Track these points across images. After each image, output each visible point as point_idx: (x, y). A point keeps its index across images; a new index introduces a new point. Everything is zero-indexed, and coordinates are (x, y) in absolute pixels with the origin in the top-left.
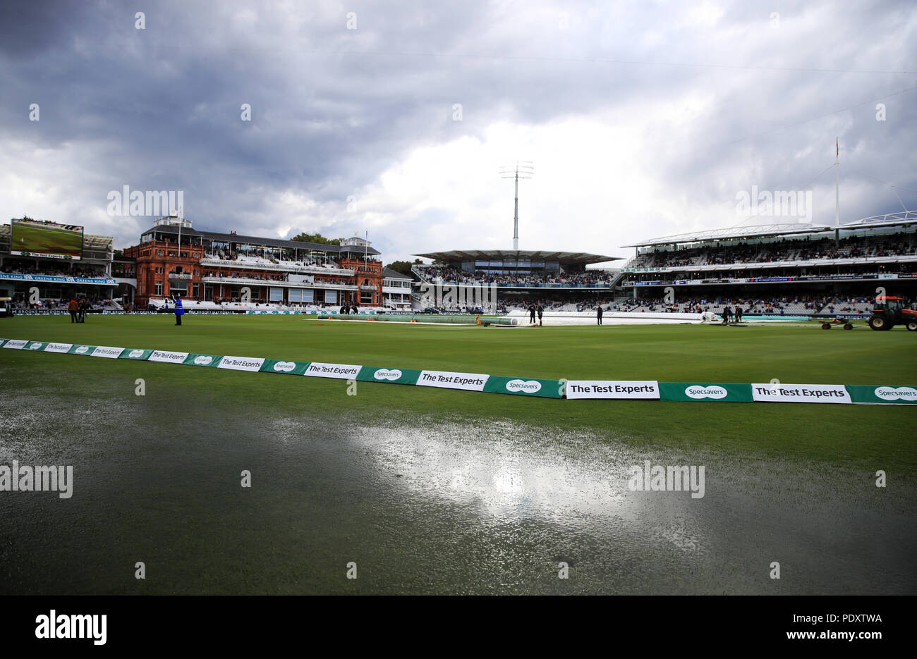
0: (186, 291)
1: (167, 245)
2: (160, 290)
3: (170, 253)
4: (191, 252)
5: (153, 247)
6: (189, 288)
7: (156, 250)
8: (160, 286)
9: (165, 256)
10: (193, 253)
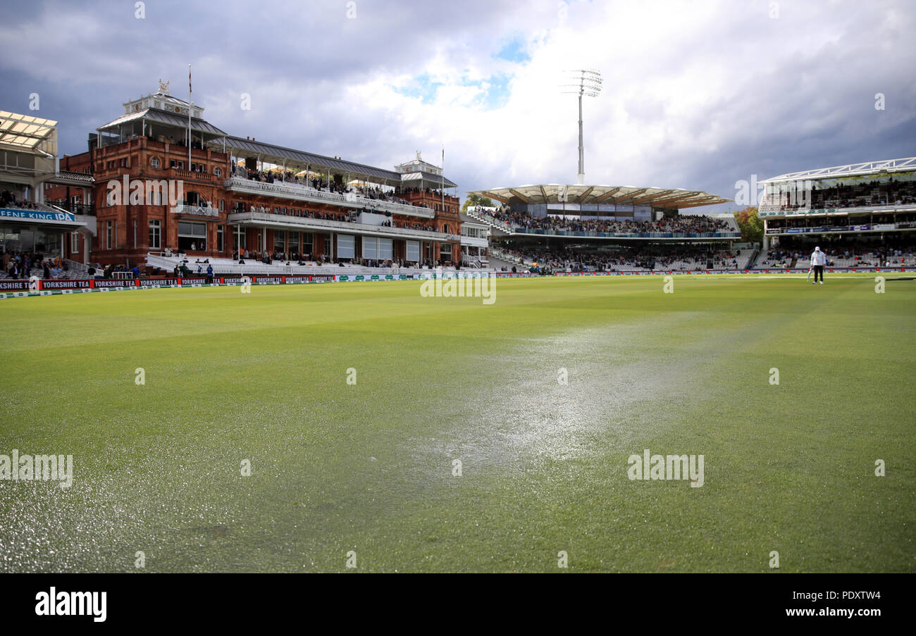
0: (203, 240)
1: (167, 147)
2: (157, 237)
3: (172, 163)
4: (210, 164)
5: (142, 149)
6: (211, 233)
7: (149, 156)
8: (157, 230)
9: (164, 169)
10: (212, 167)
